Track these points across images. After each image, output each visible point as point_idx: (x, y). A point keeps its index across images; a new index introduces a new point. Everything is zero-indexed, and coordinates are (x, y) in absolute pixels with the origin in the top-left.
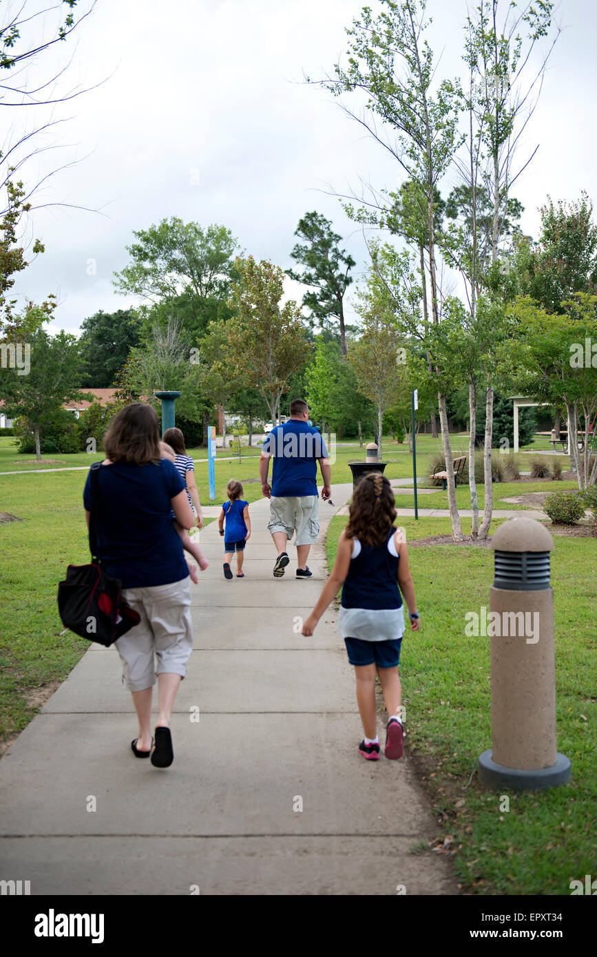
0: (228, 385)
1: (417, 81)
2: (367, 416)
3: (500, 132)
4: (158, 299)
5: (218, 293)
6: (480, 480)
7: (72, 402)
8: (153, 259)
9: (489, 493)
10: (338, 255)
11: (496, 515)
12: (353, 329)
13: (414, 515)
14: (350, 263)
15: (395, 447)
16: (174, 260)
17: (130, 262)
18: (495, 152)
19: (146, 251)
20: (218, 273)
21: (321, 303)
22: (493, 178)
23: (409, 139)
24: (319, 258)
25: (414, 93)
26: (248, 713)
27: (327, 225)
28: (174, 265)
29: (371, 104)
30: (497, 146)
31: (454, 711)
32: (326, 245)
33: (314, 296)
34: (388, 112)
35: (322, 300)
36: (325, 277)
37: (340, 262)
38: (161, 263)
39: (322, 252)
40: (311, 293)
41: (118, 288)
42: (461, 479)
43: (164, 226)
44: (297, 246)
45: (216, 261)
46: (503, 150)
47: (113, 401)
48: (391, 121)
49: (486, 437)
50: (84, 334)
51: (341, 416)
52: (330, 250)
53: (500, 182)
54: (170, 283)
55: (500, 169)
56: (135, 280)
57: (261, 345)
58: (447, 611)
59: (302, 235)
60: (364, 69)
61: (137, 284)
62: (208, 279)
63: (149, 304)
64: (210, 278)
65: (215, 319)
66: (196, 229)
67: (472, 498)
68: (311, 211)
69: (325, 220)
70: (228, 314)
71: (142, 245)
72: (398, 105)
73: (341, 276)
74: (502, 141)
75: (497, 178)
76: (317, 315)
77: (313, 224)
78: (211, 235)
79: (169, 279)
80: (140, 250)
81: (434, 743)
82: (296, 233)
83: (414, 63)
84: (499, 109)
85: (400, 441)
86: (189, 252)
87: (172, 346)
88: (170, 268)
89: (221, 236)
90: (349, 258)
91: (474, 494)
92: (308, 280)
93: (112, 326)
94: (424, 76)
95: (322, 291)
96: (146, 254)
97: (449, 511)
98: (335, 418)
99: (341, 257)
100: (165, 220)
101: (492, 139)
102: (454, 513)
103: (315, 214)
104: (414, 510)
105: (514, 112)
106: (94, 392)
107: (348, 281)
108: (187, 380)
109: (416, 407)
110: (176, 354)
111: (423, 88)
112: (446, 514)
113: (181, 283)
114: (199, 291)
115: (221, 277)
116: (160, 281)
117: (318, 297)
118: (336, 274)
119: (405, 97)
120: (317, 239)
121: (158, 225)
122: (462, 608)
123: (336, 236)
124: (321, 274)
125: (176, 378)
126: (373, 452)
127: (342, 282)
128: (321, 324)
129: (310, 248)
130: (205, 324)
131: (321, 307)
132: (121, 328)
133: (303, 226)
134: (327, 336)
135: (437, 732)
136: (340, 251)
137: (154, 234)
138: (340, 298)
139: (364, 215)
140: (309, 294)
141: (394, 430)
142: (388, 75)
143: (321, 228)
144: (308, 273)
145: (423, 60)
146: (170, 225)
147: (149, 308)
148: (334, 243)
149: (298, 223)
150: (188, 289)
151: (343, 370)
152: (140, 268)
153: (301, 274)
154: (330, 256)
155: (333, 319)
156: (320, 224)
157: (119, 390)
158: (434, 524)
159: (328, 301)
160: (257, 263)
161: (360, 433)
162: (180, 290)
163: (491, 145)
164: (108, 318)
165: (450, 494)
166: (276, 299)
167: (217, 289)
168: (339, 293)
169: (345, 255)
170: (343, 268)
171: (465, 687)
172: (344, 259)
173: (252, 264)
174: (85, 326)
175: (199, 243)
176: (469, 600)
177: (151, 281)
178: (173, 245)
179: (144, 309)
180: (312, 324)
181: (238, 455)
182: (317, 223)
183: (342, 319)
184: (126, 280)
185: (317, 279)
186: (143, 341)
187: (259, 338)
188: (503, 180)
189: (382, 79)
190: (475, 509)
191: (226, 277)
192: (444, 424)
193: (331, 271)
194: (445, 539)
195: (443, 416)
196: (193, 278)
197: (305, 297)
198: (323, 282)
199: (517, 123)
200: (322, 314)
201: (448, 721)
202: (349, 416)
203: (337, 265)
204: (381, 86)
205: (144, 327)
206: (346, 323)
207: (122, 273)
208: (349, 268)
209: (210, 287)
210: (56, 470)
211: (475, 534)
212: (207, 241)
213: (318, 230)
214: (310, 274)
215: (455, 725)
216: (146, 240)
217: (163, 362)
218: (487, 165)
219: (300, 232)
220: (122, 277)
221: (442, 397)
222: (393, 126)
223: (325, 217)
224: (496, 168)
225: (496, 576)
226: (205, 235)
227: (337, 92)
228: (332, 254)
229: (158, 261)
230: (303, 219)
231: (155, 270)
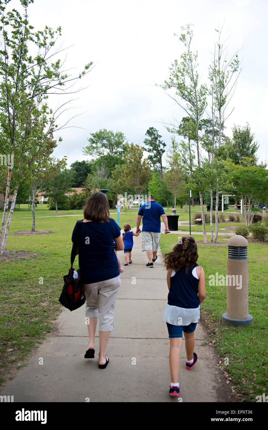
0: (122, 187)
1: (193, 85)
2: (170, 199)
3: (221, 103)
4: (98, 157)
5: (119, 155)
6: (214, 222)
7: (68, 192)
8: (96, 143)
9: (217, 226)
10: (160, 142)
11: (219, 234)
12: (165, 168)
13: (189, 234)
14: (164, 145)
15: (180, 210)
16: (104, 144)
17: (88, 144)
18: (220, 110)
19: (94, 140)
20: (119, 148)
21: (154, 159)
22: (219, 118)
23: (190, 105)
24: (154, 143)
25: (192, 89)
26: (141, 299)
27: (157, 132)
28: (104, 145)
29: (177, 93)
30: (220, 108)
31: (211, 300)
32: (156, 139)
33: (152, 156)
34: (183, 96)
35: (154, 158)
36: (155, 150)
37: (161, 145)
38: (99, 145)
39: (155, 141)
40: (151, 155)
41: (84, 153)
42: (207, 222)
43: (100, 132)
44: (146, 139)
45: (118, 144)
46: (222, 108)
47: (81, 192)
48: (184, 98)
49: (216, 207)
50: (71, 169)
51: (161, 198)
52: (157, 141)
53: (221, 120)
54: (102, 151)
55: (221, 115)
56: (90, 151)
57: (135, 173)
58: (205, 267)
59: (148, 135)
60: (175, 81)
61: (91, 152)
62: (115, 150)
63: (95, 159)
64: (116, 150)
65: (117, 164)
66: (112, 133)
67: (211, 228)
68: (151, 127)
69: (156, 130)
70: (122, 162)
71: (93, 138)
72: (186, 93)
73: (161, 149)
74: (222, 106)
75: (220, 118)
76: (153, 163)
77: (152, 132)
78: (117, 135)
79: (102, 150)
80: (92, 140)
81: (205, 310)
82: (146, 134)
83: (192, 79)
84: (221, 95)
85: (181, 208)
86: (109, 141)
87: (103, 173)
88: (102, 147)
89: (120, 135)
90: (164, 143)
91: (212, 227)
92: (150, 151)
93: (81, 166)
94: (196, 84)
95: (154, 154)
96: (94, 141)
97: (203, 233)
98: (159, 199)
99: (161, 143)
100: (101, 130)
101: (218, 105)
102: (205, 233)
103: (152, 128)
104: (189, 232)
105: (226, 96)
106: (76, 189)
107: (163, 151)
108: (108, 185)
109: (191, 196)
110: (104, 176)
111: (195, 88)
112: (202, 233)
113: (106, 151)
114: (112, 154)
115: (120, 150)
116: (99, 151)
117: (153, 157)
118: (159, 149)
119: (189, 90)
120: (153, 137)
121: (99, 131)
122: (210, 266)
123: (159, 136)
124: (154, 149)
125: (104, 184)
126: (174, 212)
127: (161, 152)
128: (154, 166)
129: (150, 140)
130: (114, 166)
131: (154, 160)
132: (84, 167)
133: (148, 132)
134: (156, 170)
135: (206, 307)
136: (161, 141)
137: (97, 134)
138: (161, 157)
139: (174, 130)
140: (150, 156)
141: (179, 204)
142: (183, 83)
143: (154, 133)
144: (149, 148)
145: (195, 78)
146: (103, 131)
147: (95, 160)
148: (159, 138)
149: (147, 131)
150: (108, 154)
151: (162, 183)
152: (92, 146)
153: (147, 149)
154: (157, 142)
155: (158, 164)
156: (154, 131)
157: (84, 188)
158: (197, 237)
159: (156, 158)
160: (134, 145)
161: (168, 204)
162: (106, 154)
163: (218, 107)
164: (79, 163)
165: (204, 226)
166: (140, 158)
167: (118, 154)
168: (160, 156)
169: (163, 142)
170: (162, 147)
171: (214, 292)
172: (162, 144)
173: (132, 145)
174: (72, 166)
175: (112, 138)
176: (212, 263)
177: (95, 151)
178: (104, 138)
179: (93, 160)
180: (151, 167)
181: (126, 212)
182: (153, 131)
183: (161, 164)
184: (87, 150)
185: (153, 150)
186: (92, 172)
187: (134, 171)
188: (222, 119)
189: (181, 84)
190: (212, 232)
191: (122, 149)
192: (202, 203)
193: (157, 148)
194: (202, 242)
195: (201, 200)
196: (110, 150)
197: (148, 157)
198: (155, 152)
199: (227, 100)
200: (154, 163)
201: (210, 303)
202: (164, 199)
203: (160, 146)
204: (181, 87)
205: (93, 167)
206: (163, 166)
207: (86, 148)
208: (164, 147)
209: (116, 153)
210: (63, 216)
211: (212, 241)
212: (115, 137)
213: (153, 133)
214: (150, 149)
215: (212, 305)
216: (94, 137)
217: (100, 179)
218: (217, 113)
219: (147, 134)
220: (86, 149)
221: (201, 193)
222: (185, 100)
223: (156, 129)
224: (220, 115)
225: (229, 255)
226: (114, 135)
227: (165, 89)
228: (158, 142)
229: (98, 144)
230: (148, 129)
231: (97, 147)
